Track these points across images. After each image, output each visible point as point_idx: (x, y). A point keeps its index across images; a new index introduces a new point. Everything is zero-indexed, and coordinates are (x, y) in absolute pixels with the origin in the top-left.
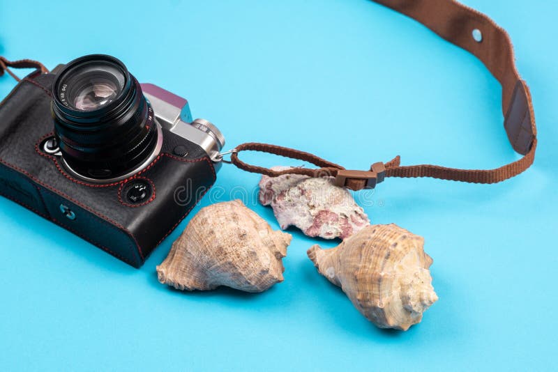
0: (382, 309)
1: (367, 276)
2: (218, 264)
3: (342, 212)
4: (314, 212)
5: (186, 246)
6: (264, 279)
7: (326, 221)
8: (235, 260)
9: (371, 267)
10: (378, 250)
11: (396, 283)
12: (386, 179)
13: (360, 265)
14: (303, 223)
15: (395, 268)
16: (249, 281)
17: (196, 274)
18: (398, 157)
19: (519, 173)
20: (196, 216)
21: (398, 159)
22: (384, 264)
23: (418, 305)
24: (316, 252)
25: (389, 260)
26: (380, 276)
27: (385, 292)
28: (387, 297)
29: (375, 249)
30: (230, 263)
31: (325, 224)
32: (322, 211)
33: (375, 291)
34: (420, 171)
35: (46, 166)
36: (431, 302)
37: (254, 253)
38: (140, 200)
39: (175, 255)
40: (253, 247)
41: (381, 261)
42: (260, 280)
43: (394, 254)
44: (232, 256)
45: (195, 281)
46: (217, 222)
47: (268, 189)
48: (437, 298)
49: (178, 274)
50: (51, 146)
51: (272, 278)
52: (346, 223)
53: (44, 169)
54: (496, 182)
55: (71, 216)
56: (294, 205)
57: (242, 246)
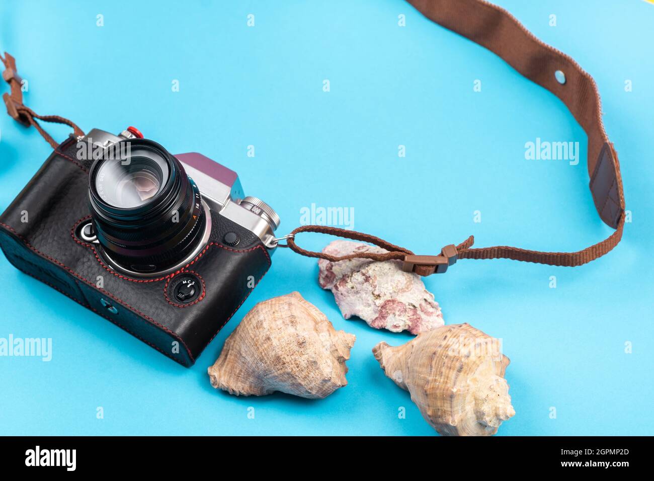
0: (455, 427)
1: (438, 392)
2: (276, 374)
3: (411, 302)
4: (379, 302)
5: (240, 349)
6: (326, 387)
7: (393, 311)
8: (294, 370)
9: (442, 380)
10: (450, 362)
11: (469, 398)
12: (458, 261)
13: (430, 378)
14: (367, 314)
15: (468, 381)
16: (309, 391)
17: (251, 379)
18: (472, 237)
19: (606, 253)
20: (251, 316)
21: (471, 241)
22: (456, 378)
23: (494, 420)
24: (383, 352)
25: (462, 374)
26: (452, 392)
27: (457, 408)
28: (460, 414)
29: (446, 360)
30: (288, 374)
31: (391, 316)
32: (389, 301)
33: (447, 407)
34: (496, 253)
35: (84, 256)
36: (507, 417)
37: (315, 362)
38: (188, 297)
39: (229, 356)
40: (313, 355)
41: (453, 374)
42: (321, 389)
43: (468, 366)
44: (292, 366)
45: (250, 387)
46: (274, 326)
47: (327, 270)
48: (514, 412)
49: (232, 379)
50: (88, 233)
51: (334, 385)
52: (415, 313)
53: (82, 260)
54: (580, 265)
55: (114, 310)
56: (357, 292)
57: (302, 354)
